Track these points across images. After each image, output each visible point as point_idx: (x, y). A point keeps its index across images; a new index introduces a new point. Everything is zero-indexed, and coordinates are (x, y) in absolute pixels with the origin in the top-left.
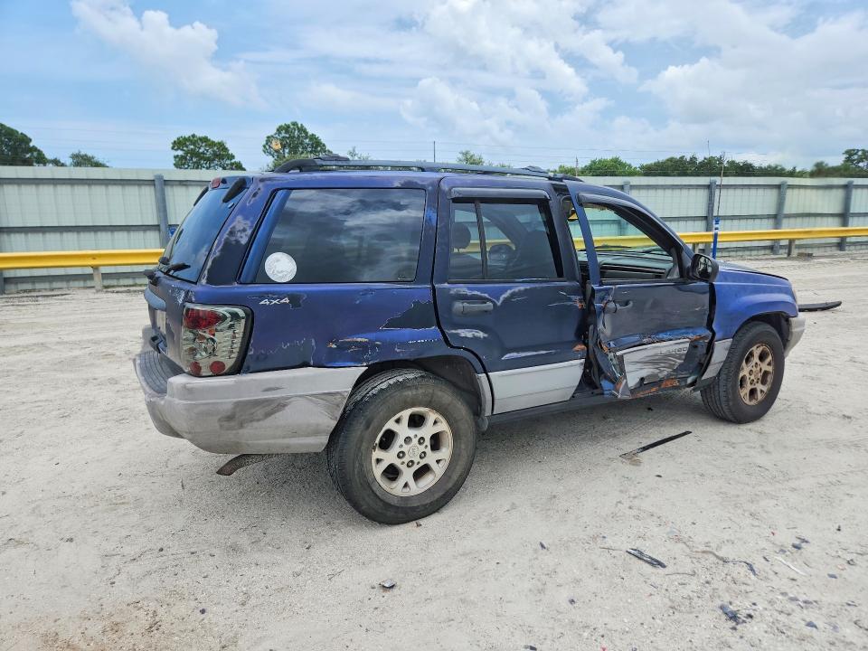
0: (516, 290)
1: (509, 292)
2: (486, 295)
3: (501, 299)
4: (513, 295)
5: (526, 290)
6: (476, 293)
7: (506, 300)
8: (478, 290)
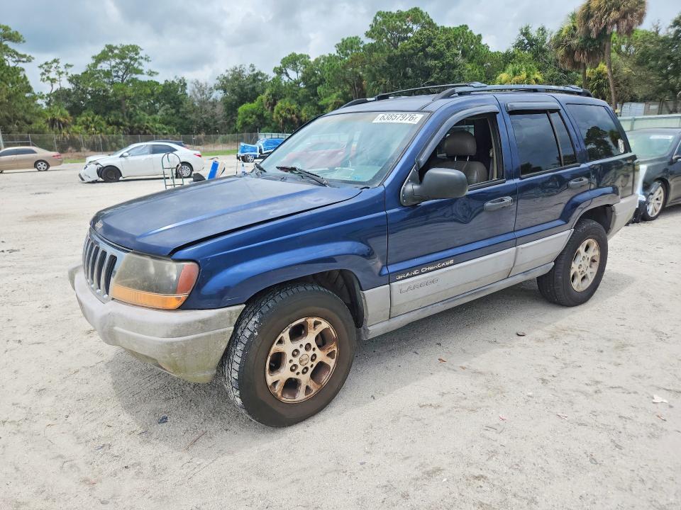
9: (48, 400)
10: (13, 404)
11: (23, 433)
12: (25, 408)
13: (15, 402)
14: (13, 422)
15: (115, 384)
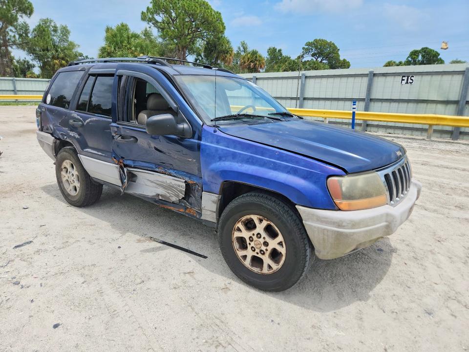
0: (92, 119)
1: (90, 119)
2: (81, 119)
3: (86, 122)
4: (90, 121)
5: (96, 120)
6: (79, 117)
7: (88, 123)
8: (78, 115)
9: (429, 301)
10: (456, 317)
11: (454, 290)
12: (447, 307)
13: (453, 318)
14: (459, 302)
15: (378, 280)
